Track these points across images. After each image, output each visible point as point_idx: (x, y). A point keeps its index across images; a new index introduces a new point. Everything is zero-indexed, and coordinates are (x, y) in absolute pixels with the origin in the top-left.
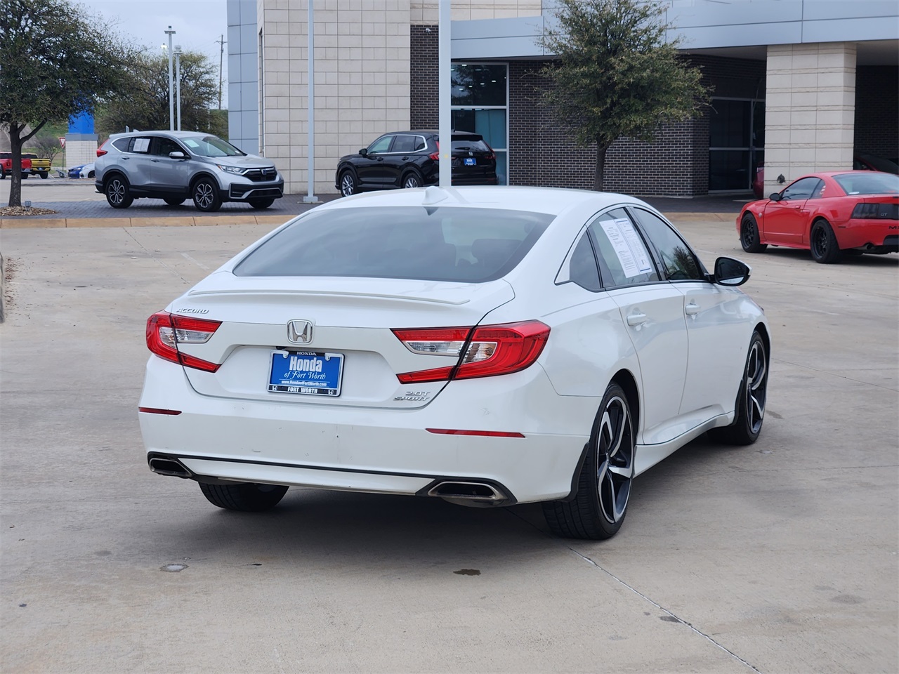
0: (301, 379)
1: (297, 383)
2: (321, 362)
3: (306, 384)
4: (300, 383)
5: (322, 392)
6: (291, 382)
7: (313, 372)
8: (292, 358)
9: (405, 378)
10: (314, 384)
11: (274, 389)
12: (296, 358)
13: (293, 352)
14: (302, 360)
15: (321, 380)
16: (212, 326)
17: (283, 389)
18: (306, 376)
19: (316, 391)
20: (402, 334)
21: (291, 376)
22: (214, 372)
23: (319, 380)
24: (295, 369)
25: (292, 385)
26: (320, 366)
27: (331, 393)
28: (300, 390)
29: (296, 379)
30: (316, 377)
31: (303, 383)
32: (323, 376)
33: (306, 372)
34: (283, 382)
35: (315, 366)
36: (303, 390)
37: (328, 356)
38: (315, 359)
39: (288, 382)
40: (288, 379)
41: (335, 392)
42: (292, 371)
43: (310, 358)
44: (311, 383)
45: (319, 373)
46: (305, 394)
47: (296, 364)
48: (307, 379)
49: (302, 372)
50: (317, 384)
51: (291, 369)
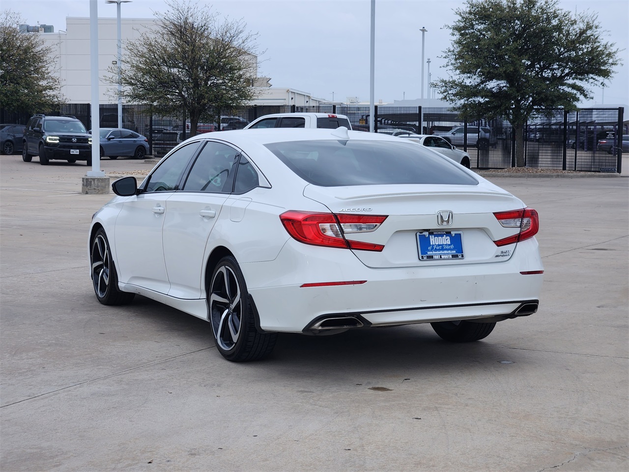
0: (439, 250)
1: (437, 252)
2: (449, 237)
3: (443, 252)
4: (439, 252)
5: (455, 256)
6: (434, 252)
7: (445, 245)
8: (431, 236)
9: (499, 243)
10: (448, 252)
11: (425, 258)
12: (433, 236)
13: (431, 232)
14: (437, 237)
15: (452, 249)
16: (381, 219)
17: (430, 258)
18: (442, 248)
19: (451, 256)
20: (500, 216)
21: (433, 248)
22: (381, 251)
23: (450, 249)
24: (434, 244)
25: (434, 254)
26: (449, 240)
27: (460, 257)
28: (441, 257)
29: (436, 250)
30: (448, 247)
31: (441, 252)
32: (452, 246)
33: (441, 245)
34: (428, 253)
35: (446, 240)
36: (443, 257)
37: (453, 233)
38: (445, 236)
39: (432, 253)
40: (431, 250)
41: (462, 256)
42: (433, 245)
43: (442, 236)
44: (446, 252)
45: (449, 245)
46: (444, 259)
47: (434, 241)
48: (443, 249)
49: (439, 245)
50: (450, 252)
51: (431, 244)
